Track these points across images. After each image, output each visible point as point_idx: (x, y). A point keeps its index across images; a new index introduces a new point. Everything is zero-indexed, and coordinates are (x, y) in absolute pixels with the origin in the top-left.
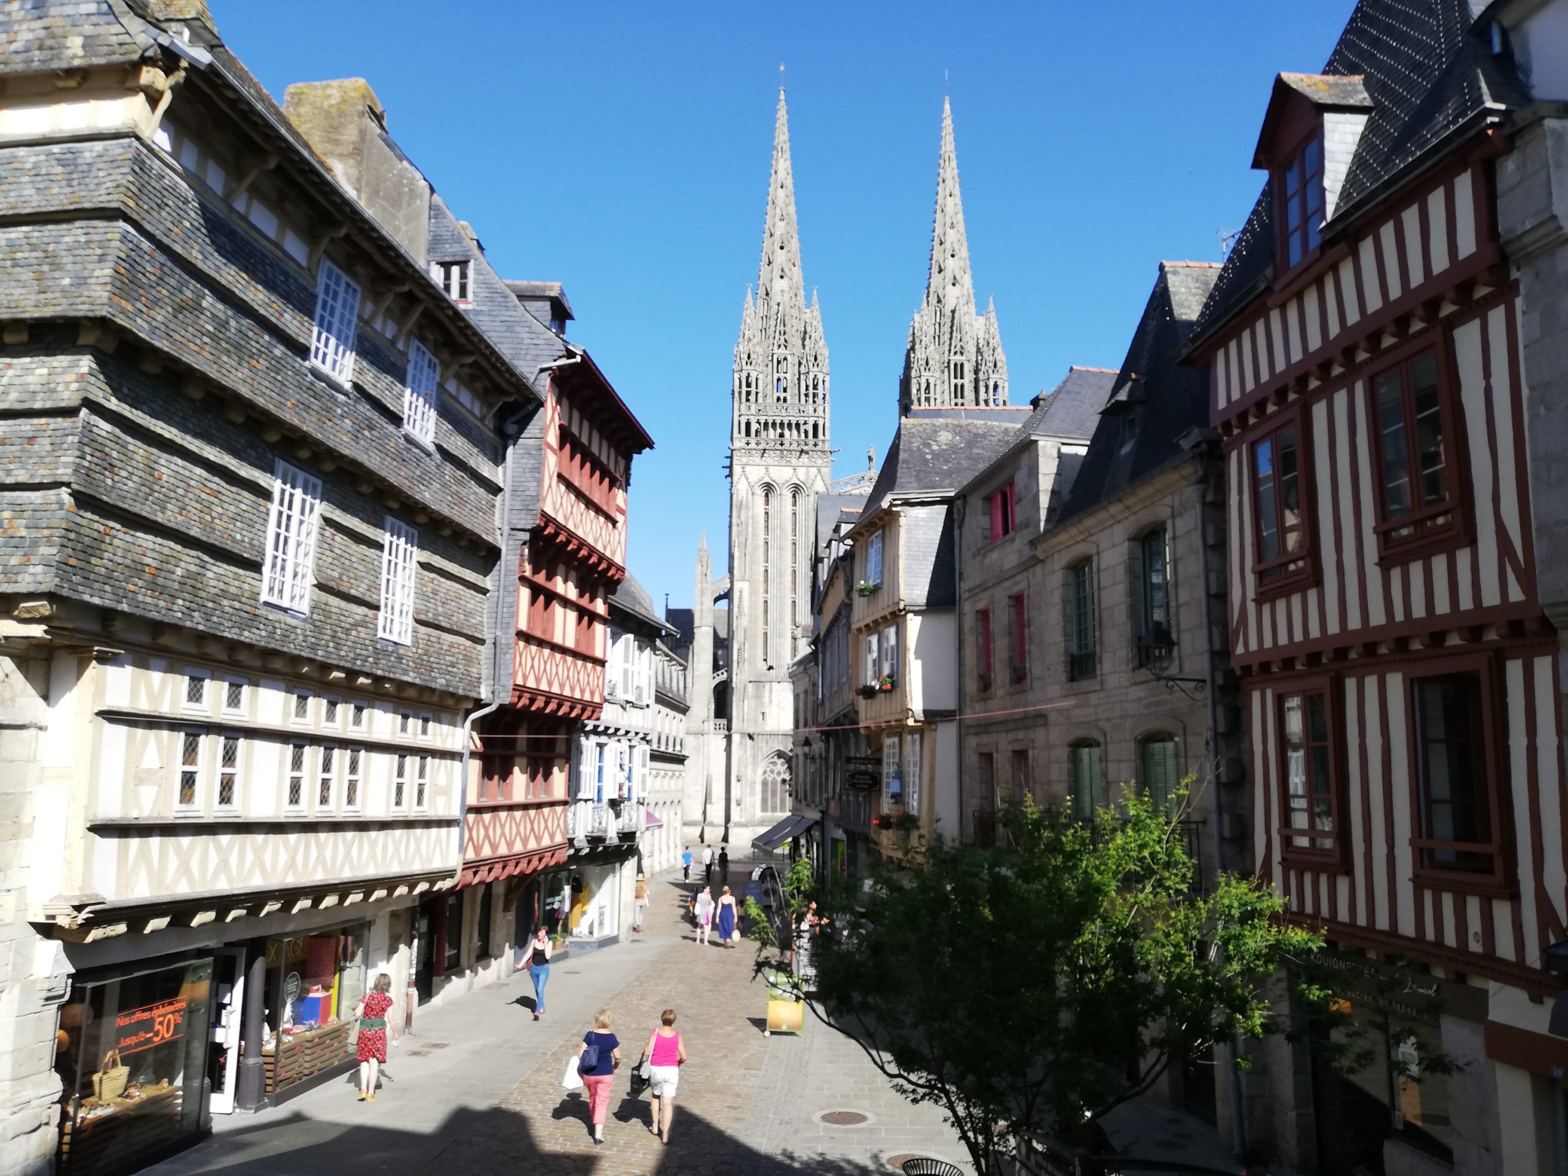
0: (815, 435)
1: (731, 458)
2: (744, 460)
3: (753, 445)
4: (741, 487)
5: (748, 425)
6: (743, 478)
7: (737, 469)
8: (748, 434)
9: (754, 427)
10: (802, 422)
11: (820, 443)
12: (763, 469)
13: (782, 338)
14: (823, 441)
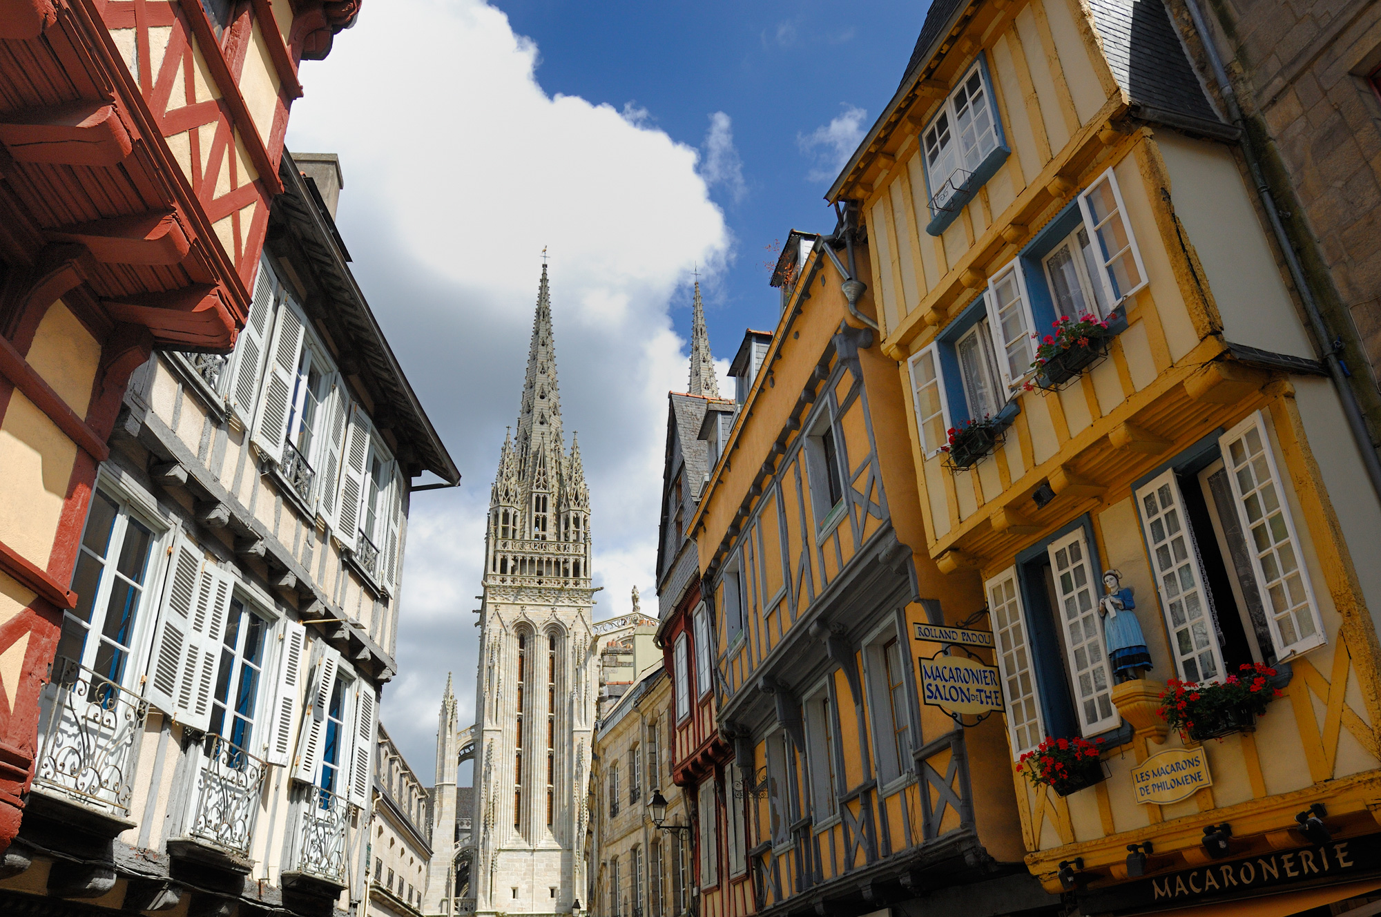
0: (576, 573)
1: (484, 598)
2: (499, 600)
3: (509, 583)
4: (494, 627)
5: (504, 562)
6: (496, 617)
7: (490, 609)
8: (503, 570)
9: (510, 563)
10: (562, 560)
11: (582, 582)
12: (518, 607)
13: (542, 478)
14: (585, 580)
